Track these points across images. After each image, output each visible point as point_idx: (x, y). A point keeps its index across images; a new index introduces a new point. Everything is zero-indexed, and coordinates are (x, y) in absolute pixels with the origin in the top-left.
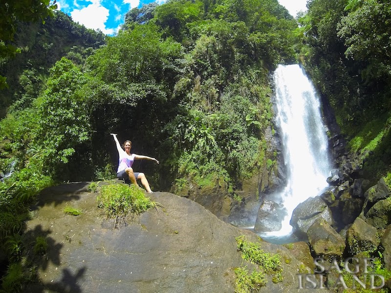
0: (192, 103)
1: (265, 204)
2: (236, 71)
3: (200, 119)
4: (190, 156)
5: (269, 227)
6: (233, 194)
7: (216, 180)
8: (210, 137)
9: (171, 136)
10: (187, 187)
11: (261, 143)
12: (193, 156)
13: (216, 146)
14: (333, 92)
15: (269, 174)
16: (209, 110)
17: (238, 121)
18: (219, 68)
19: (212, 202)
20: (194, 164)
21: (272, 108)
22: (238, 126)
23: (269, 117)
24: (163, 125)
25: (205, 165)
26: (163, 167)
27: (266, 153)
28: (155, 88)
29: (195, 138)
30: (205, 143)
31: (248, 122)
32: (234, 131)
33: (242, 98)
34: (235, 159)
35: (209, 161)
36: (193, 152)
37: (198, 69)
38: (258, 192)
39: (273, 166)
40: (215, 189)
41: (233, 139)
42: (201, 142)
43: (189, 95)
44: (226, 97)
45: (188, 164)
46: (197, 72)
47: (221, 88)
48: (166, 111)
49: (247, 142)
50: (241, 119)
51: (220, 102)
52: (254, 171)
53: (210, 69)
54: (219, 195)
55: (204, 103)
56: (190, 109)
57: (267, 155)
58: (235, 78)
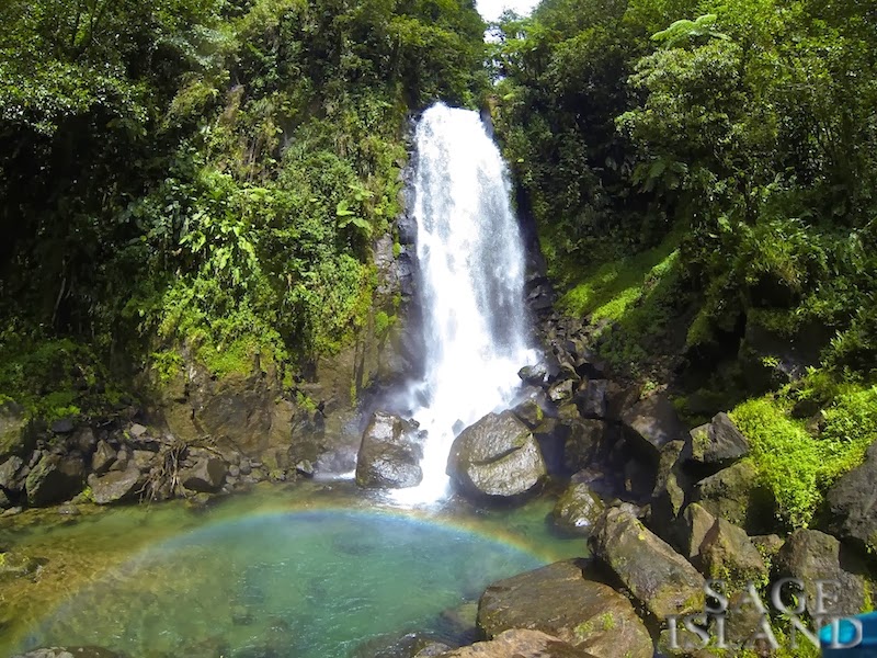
0: (210, 151)
1: (380, 421)
2: (336, 93)
3: (224, 197)
4: (191, 292)
5: (394, 476)
6: (294, 392)
7: (253, 358)
8: (245, 245)
9: (144, 233)
10: (181, 373)
11: (367, 271)
12: (197, 292)
13: (258, 271)
14: (545, 188)
15: (381, 347)
16: (248, 175)
17: (316, 213)
18: (295, 77)
19: (244, 412)
20: (200, 315)
21: (401, 193)
22: (315, 227)
23: (391, 214)
24: (124, 203)
25: (226, 317)
26: (118, 318)
27: (374, 296)
28: (120, 90)
29: (206, 245)
30: (231, 261)
31: (340, 219)
32: (306, 236)
33: (336, 159)
34: (301, 306)
35: (236, 308)
36: (198, 281)
37: (243, 69)
38: (353, 390)
39: (390, 327)
40: (252, 380)
41: (299, 254)
42: (222, 256)
43: (205, 130)
44: (297, 152)
45: (185, 313)
46: (240, 76)
47: (288, 125)
48: (138, 164)
49: (333, 267)
50: (324, 209)
51: (279, 159)
52: (345, 338)
53: (273, 75)
54: (263, 396)
55: (238, 157)
56: (201, 166)
57: (379, 302)
58: (330, 110)
